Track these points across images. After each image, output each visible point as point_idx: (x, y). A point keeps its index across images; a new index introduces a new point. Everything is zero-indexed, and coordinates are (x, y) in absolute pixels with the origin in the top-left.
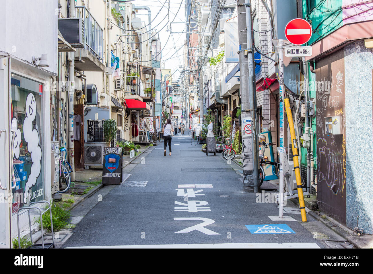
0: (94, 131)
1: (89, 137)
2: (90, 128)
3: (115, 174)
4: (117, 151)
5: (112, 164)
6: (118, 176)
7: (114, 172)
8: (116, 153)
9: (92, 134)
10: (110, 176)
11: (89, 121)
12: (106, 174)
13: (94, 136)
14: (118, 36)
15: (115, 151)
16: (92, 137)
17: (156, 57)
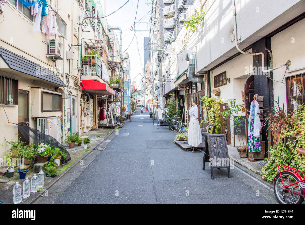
17: (127, 68)
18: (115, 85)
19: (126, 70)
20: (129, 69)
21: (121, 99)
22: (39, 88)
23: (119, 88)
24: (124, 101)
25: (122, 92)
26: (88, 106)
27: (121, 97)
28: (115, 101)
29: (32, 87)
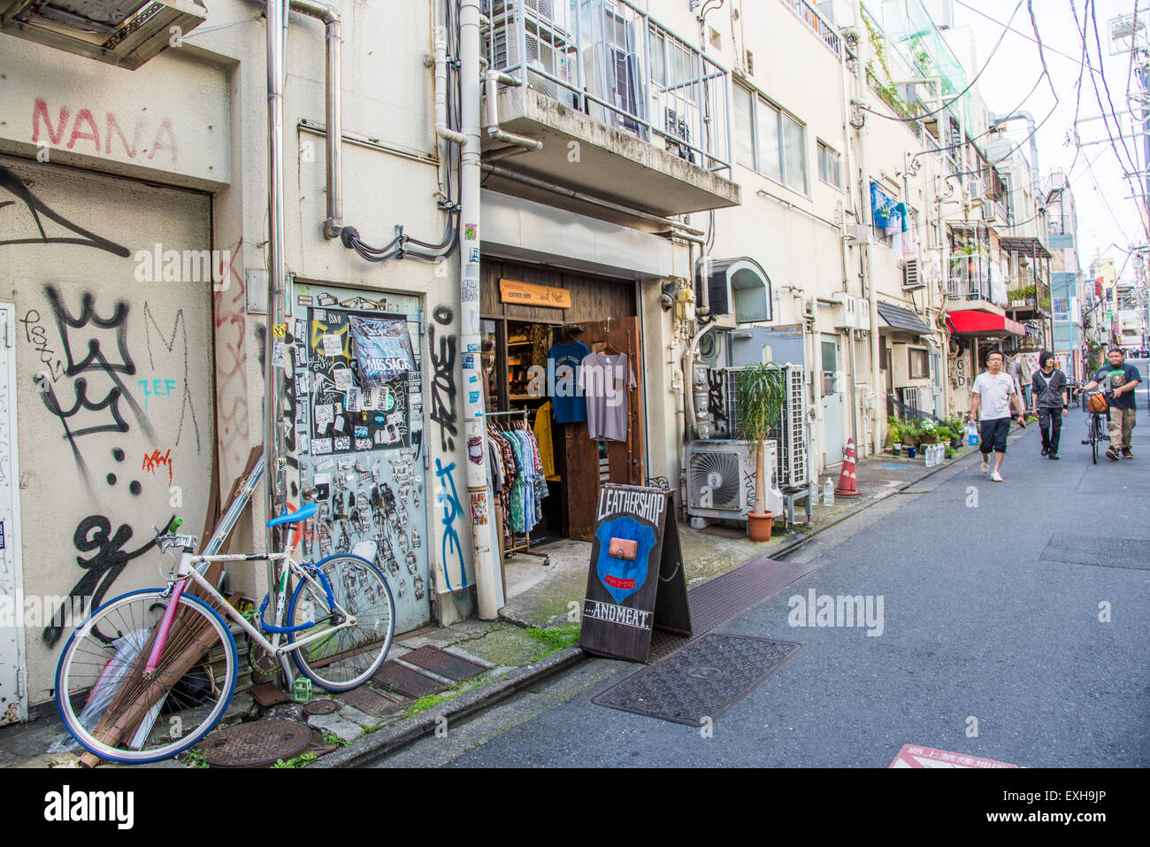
0: (727, 403)
1: (712, 423)
2: (715, 393)
3: (630, 610)
4: (645, 507)
5: (622, 564)
6: (643, 625)
7: (628, 602)
8: (642, 515)
9: (720, 412)
10: (612, 620)
11: (711, 373)
12: (598, 605)
13: (727, 421)
14: (909, 155)
15: (639, 506)
16: (722, 424)
17: (1062, 226)
18: (1024, 304)
19: (1059, 231)
20: (1071, 228)
21: (1045, 338)
22: (904, 343)
23: (1035, 311)
24: (1055, 344)
25: (1047, 318)
26: (960, 365)
27: (1044, 333)
28: (1022, 347)
29: (894, 343)
